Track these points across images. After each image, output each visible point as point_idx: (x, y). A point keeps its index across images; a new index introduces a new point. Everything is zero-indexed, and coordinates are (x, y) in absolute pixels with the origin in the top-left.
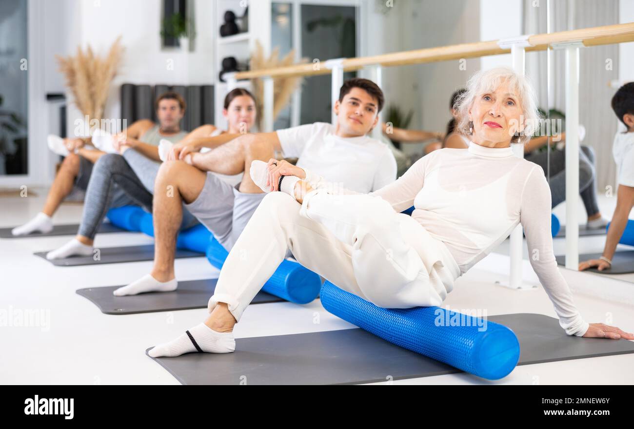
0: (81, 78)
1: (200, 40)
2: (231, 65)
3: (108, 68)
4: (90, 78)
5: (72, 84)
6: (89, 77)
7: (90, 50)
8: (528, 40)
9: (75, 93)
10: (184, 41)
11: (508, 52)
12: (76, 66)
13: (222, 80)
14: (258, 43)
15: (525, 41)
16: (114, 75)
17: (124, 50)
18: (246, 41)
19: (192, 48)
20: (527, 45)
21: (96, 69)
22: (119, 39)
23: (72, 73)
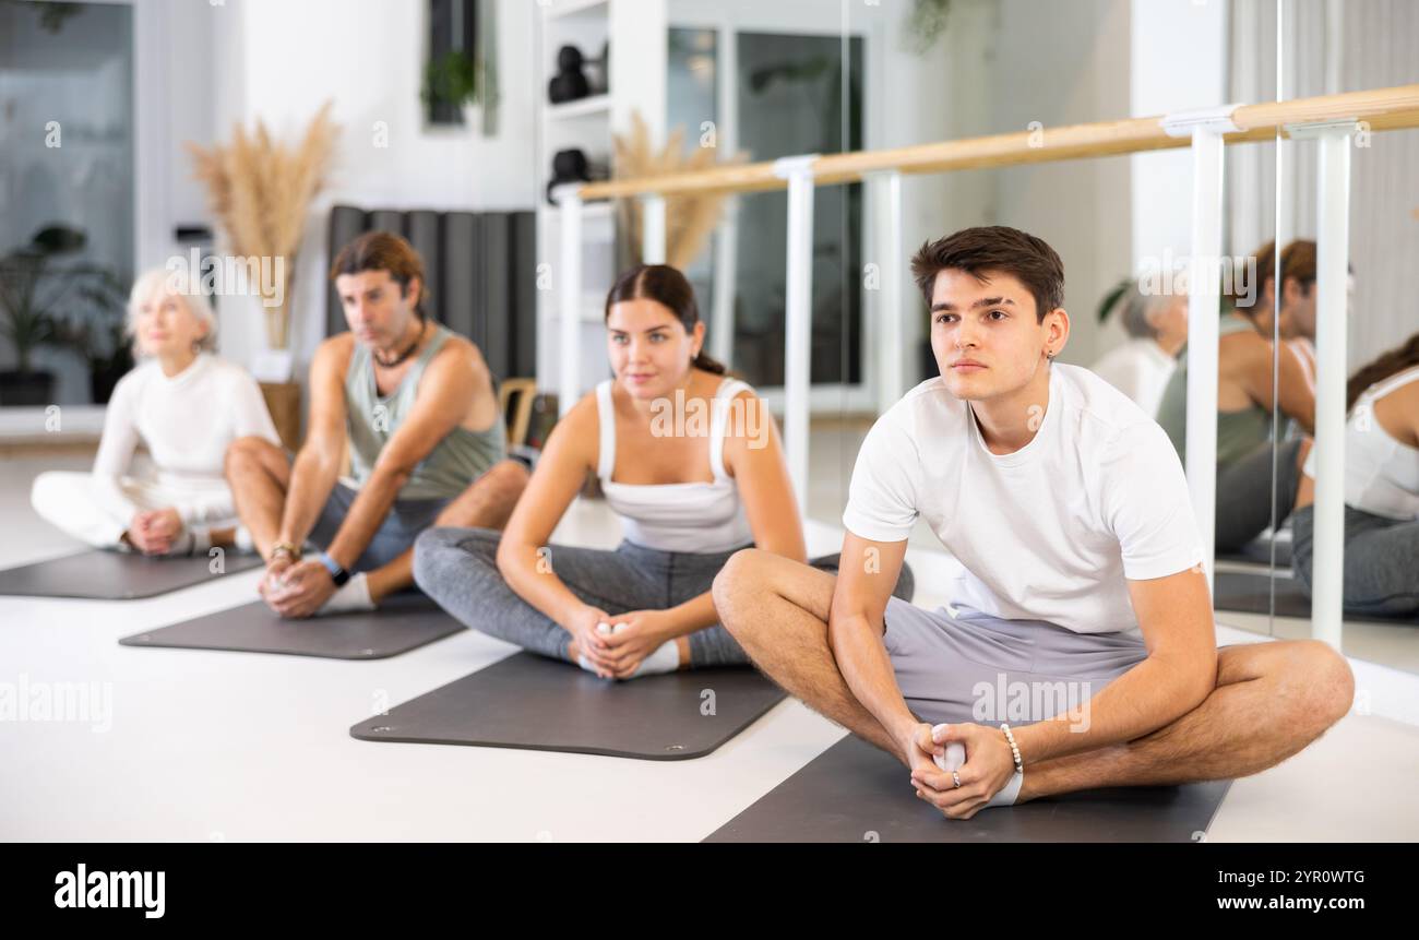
0: (242, 194)
1: (508, 111)
2: (573, 167)
3: (302, 170)
4: (262, 194)
5: (224, 206)
6: (260, 192)
7: (262, 133)
8: (1232, 117)
9: (230, 227)
10: (473, 112)
11: (1185, 143)
12: (232, 166)
13: (552, 202)
14: (636, 118)
15: (1225, 118)
16: (317, 188)
17: (337, 131)
18: (604, 114)
19: (490, 129)
20: (1231, 127)
21: (275, 174)
22: (328, 106)
23: (222, 184)
